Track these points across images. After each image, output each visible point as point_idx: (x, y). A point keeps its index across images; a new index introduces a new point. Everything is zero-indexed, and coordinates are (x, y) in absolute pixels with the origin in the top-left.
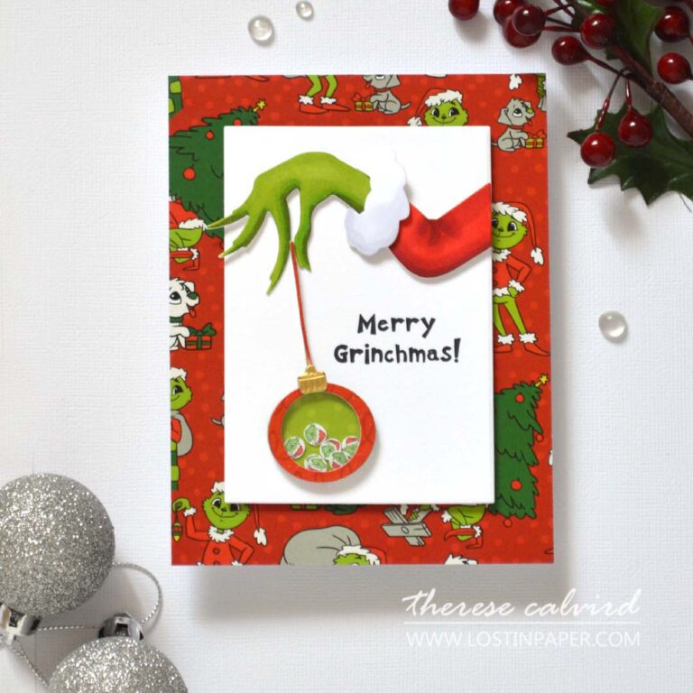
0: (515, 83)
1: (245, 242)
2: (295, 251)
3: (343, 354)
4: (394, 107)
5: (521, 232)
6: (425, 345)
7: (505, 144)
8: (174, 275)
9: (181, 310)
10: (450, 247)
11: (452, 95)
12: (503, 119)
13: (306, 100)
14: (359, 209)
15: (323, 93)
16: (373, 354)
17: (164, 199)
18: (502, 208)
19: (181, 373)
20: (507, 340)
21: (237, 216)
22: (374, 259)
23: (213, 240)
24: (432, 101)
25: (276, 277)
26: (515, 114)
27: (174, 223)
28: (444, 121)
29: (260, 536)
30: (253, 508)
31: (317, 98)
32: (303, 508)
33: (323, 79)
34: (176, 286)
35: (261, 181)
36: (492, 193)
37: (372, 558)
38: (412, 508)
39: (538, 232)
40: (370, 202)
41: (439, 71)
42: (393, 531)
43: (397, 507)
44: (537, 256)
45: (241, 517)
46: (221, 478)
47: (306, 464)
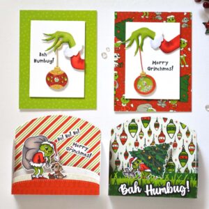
0: (185, 14)
1: (130, 46)
2: (140, 48)
3: (149, 69)
4: (160, 18)
5: (186, 44)
6: (166, 67)
7: (183, 26)
8: (115, 52)
9: (116, 59)
10: (172, 47)
11: (172, 16)
12: (183, 21)
13: (143, 17)
14: (153, 39)
15: (146, 15)
16: (155, 69)
17: (114, 37)
18: (182, 39)
19: (116, 72)
20: (183, 66)
21: (128, 40)
22: (156, 49)
23: (123, 45)
24: (168, 17)
25: (136, 53)
26: (185, 20)
27: (115, 41)
28: (171, 22)
29: (132, 105)
30: (131, 100)
31: (145, 17)
32: (141, 100)
33: (146, 13)
34: (116, 54)
35: (133, 33)
36: (180, 36)
37: (155, 110)
38: (163, 100)
39: (189, 45)
40: (155, 38)
41: (170, 11)
42: (159, 105)
43: (159, 100)
44: (189, 49)
45: (128, 101)
46: (124, 93)
47: (142, 91)
